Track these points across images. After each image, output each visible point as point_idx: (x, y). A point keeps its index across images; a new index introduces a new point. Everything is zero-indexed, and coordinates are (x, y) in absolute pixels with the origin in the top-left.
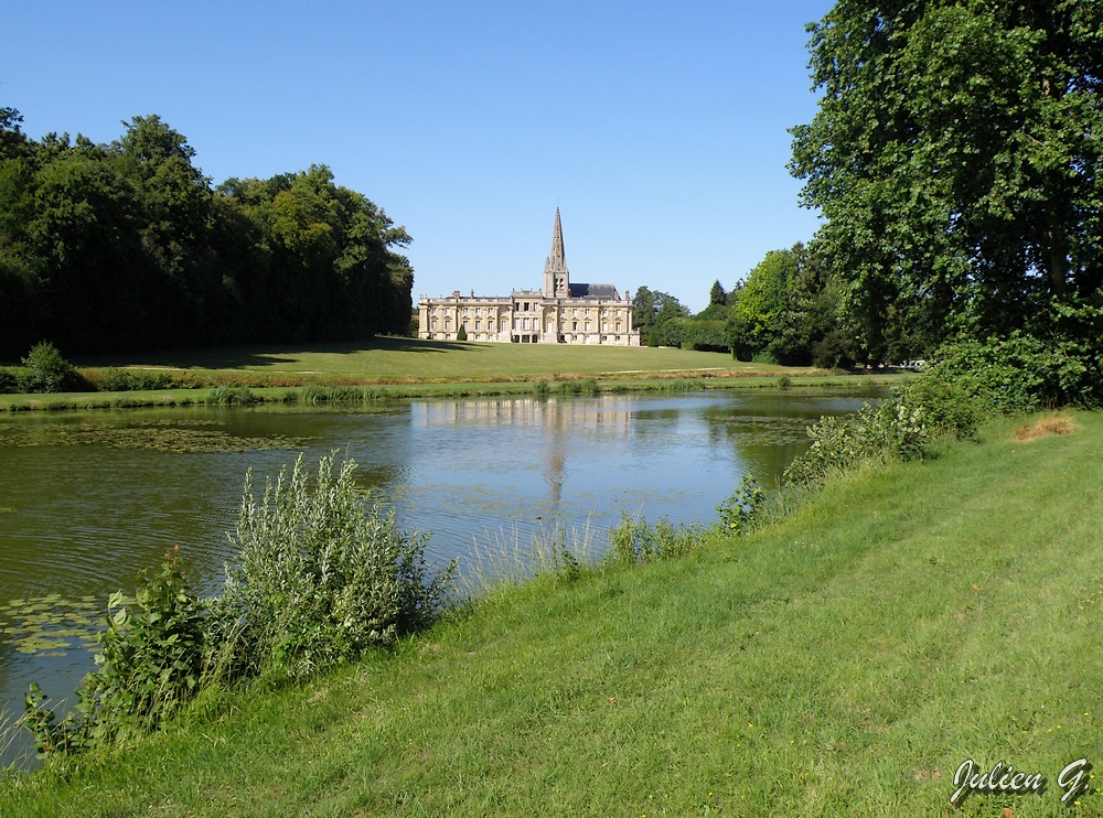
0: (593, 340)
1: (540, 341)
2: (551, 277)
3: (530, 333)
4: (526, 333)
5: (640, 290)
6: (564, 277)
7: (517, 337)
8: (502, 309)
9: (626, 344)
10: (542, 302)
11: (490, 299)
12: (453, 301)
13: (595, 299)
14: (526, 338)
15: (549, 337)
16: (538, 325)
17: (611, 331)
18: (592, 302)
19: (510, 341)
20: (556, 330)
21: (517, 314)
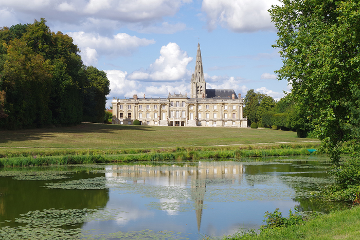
0: (219, 124)
1: (186, 125)
2: (195, 86)
3: (180, 120)
4: (177, 120)
5: (249, 93)
6: (203, 85)
7: (172, 122)
8: (163, 105)
9: (239, 126)
10: (187, 100)
11: (156, 99)
12: (133, 101)
13: (219, 99)
14: (177, 123)
15: (191, 123)
16: (185, 115)
17: (230, 118)
18: (218, 100)
19: (167, 125)
20: (195, 118)
21: (171, 108)
